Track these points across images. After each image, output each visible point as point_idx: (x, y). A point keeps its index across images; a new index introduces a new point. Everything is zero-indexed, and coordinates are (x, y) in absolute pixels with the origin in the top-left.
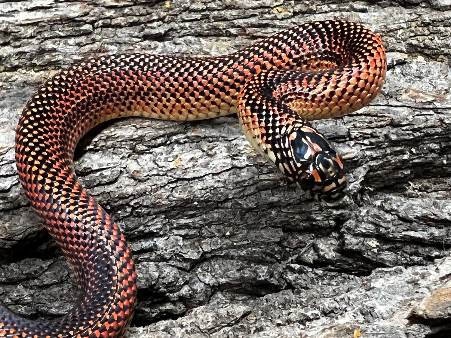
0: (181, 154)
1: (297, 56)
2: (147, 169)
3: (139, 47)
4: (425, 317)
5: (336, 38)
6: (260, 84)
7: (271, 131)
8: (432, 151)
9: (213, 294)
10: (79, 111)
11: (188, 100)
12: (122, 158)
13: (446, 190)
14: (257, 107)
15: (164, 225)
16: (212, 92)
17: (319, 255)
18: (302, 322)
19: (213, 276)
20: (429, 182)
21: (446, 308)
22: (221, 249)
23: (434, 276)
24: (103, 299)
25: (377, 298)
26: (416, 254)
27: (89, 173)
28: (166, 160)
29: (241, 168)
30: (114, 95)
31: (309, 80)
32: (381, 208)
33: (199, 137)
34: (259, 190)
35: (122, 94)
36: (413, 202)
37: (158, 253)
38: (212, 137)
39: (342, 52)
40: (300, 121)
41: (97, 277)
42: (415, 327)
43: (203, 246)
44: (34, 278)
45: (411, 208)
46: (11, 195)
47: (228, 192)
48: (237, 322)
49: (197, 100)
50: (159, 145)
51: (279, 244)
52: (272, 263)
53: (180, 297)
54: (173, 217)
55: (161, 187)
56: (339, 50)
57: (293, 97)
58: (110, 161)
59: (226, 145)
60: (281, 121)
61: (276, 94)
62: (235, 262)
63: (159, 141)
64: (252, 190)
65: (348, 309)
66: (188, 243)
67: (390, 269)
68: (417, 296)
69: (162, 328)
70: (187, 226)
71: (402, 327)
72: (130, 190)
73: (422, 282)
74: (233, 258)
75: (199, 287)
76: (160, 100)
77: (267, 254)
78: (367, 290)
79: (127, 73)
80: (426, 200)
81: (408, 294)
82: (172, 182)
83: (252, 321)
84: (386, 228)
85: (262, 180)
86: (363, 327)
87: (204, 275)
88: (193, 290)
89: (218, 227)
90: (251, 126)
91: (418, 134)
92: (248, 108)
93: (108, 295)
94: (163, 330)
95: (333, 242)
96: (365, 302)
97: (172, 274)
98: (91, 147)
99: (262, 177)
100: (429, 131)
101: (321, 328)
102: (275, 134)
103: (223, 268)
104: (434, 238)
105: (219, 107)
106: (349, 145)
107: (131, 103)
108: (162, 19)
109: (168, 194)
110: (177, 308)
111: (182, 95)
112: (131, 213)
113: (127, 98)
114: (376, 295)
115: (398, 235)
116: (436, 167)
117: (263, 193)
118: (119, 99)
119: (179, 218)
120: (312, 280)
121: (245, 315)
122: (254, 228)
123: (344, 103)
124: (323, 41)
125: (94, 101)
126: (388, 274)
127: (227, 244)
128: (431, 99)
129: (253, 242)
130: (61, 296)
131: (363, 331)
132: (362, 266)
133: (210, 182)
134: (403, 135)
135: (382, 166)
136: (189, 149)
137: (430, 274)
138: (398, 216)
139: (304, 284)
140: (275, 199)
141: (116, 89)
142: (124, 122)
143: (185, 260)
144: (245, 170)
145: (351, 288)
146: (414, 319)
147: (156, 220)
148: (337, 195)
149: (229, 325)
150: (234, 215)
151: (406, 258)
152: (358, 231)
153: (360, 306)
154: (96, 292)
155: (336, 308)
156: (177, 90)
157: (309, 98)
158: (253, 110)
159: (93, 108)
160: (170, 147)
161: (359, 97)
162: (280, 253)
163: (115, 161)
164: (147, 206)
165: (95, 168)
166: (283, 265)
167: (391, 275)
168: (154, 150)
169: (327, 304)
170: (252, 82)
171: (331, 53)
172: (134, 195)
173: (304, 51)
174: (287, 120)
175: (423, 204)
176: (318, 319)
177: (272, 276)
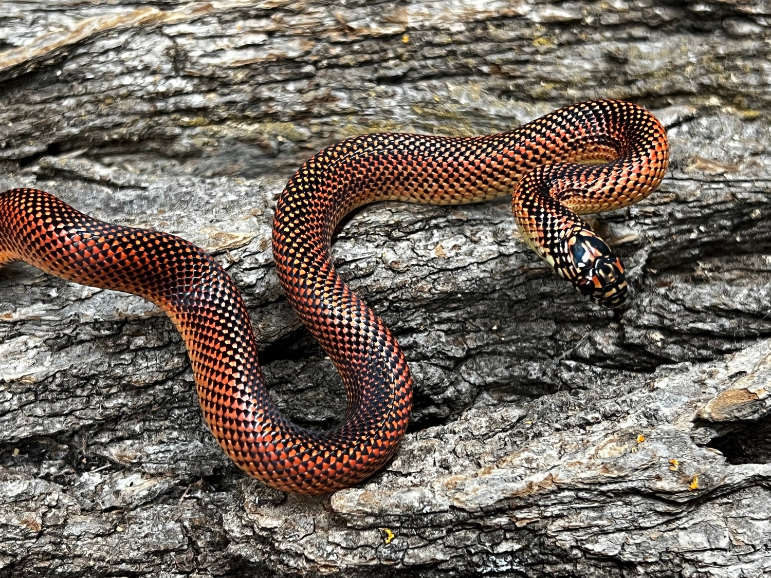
0: (442, 241)
1: (573, 140)
2: (406, 260)
3: (374, 95)
4: (710, 420)
5: (615, 122)
6: (536, 180)
7: (549, 235)
8: (722, 228)
9: (479, 394)
10: (335, 201)
11: (452, 186)
12: (377, 247)
13: (741, 269)
14: (534, 210)
15: (425, 319)
16: (479, 178)
17: (596, 350)
18: (581, 426)
19: (479, 375)
20: (721, 261)
21: (732, 411)
22: (488, 344)
23: (722, 374)
24: (381, 407)
25: (661, 400)
26: (705, 347)
27: (342, 265)
28: (426, 247)
29: (509, 256)
30: (371, 181)
31: (587, 176)
32: (665, 297)
33: (460, 220)
34: (529, 279)
35: (379, 179)
36: (701, 291)
37: (419, 350)
38: (475, 220)
39: (621, 139)
40: (579, 224)
41: (373, 385)
42: (701, 430)
43: (468, 342)
44: (287, 382)
45: (698, 297)
46: (257, 291)
47: (495, 282)
48: (512, 427)
49: (462, 186)
50: (417, 231)
51: (551, 338)
52: (544, 359)
53: (444, 399)
54: (434, 310)
55: (422, 279)
56: (618, 136)
57: (571, 193)
58: (364, 250)
59: (491, 229)
60: (559, 224)
61: (553, 192)
62: (502, 358)
63: (417, 226)
64: (522, 279)
65: (631, 412)
66: (451, 338)
67: (675, 366)
68: (704, 396)
69: (433, 434)
70: (449, 320)
71: (688, 430)
72: (388, 283)
73: (709, 382)
74: (500, 354)
75: (464, 387)
76: (421, 186)
77: (540, 350)
78: (650, 391)
79: (385, 157)
80: (715, 287)
81: (694, 394)
82: (434, 273)
83: (528, 426)
84: (672, 320)
85: (532, 269)
86: (647, 431)
87: (469, 374)
88: (458, 391)
89: (483, 321)
90: (529, 228)
91: (707, 211)
92: (526, 210)
93: (386, 404)
94: (435, 437)
95: (612, 334)
96: (649, 404)
97: (437, 375)
98: (343, 234)
99: (533, 265)
100: (719, 207)
101: (603, 434)
102: (553, 238)
103: (490, 366)
104: (724, 330)
105: (486, 192)
106: (628, 226)
107: (389, 188)
108: (398, 57)
109: (430, 286)
110: (441, 411)
111: (446, 181)
112: (389, 307)
113: (384, 184)
114: (660, 397)
115: (684, 328)
116: (729, 245)
117: (534, 282)
118: (376, 185)
119: (441, 311)
120: (590, 380)
121: (521, 419)
122: (523, 321)
123: (624, 198)
124: (601, 125)
125: (350, 189)
126: (673, 373)
127: (493, 339)
128: (720, 170)
129: (522, 336)
130: (318, 401)
131: (647, 436)
132: (645, 361)
133: (476, 272)
134: (689, 212)
135: (666, 247)
136: (450, 234)
137: (718, 372)
138: (684, 306)
139: (581, 383)
140: (547, 289)
141: (374, 174)
142: (378, 206)
143: (449, 358)
144: (513, 258)
145: (634, 389)
146: (699, 422)
147: (416, 315)
148: (618, 300)
149: (504, 430)
150: (501, 307)
151: (693, 352)
152: (640, 322)
153: (643, 409)
154: (373, 400)
155: (617, 411)
156: (440, 176)
157: (587, 195)
158: (530, 213)
159: (348, 196)
160: (429, 233)
161: (639, 192)
162: (553, 348)
163: (370, 250)
164: (406, 300)
165: (349, 259)
166: (556, 360)
167: (676, 374)
168: (411, 236)
169: (608, 406)
170: (528, 180)
171: (609, 138)
172: (393, 289)
173: (580, 134)
174: (566, 223)
175: (713, 293)
176: (599, 423)
177: (544, 374)
